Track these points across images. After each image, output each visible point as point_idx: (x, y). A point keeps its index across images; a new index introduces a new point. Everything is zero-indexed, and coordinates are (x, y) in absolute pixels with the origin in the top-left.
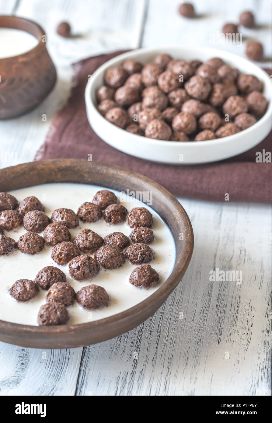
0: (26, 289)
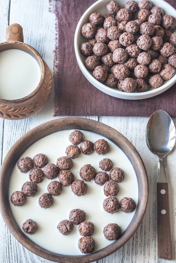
0: (68, 230)
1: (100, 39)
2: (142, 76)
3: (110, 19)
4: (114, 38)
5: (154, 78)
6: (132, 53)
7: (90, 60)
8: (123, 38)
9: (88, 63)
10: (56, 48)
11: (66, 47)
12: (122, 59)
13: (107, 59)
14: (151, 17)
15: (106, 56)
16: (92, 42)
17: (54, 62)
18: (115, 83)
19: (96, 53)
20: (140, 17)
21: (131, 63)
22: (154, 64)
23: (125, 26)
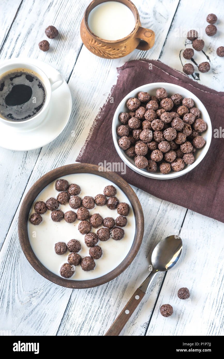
1: (138, 115)
2: (155, 160)
3: (153, 102)
4: (148, 120)
5: (164, 166)
6: (156, 138)
7: (122, 128)
8: (154, 123)
9: (119, 131)
10: (104, 106)
11: (112, 108)
12: (146, 139)
13: (136, 133)
14: (187, 115)
15: (136, 130)
16: (132, 114)
17: (97, 116)
18: (133, 155)
19: (129, 125)
20: (179, 111)
21: (152, 145)
22: (170, 154)
23: (162, 114)
